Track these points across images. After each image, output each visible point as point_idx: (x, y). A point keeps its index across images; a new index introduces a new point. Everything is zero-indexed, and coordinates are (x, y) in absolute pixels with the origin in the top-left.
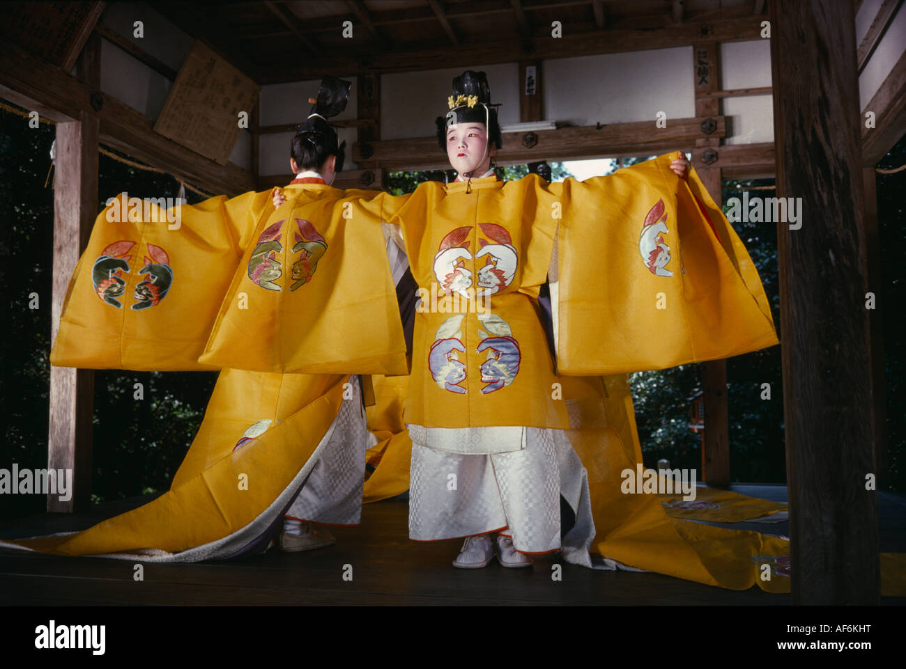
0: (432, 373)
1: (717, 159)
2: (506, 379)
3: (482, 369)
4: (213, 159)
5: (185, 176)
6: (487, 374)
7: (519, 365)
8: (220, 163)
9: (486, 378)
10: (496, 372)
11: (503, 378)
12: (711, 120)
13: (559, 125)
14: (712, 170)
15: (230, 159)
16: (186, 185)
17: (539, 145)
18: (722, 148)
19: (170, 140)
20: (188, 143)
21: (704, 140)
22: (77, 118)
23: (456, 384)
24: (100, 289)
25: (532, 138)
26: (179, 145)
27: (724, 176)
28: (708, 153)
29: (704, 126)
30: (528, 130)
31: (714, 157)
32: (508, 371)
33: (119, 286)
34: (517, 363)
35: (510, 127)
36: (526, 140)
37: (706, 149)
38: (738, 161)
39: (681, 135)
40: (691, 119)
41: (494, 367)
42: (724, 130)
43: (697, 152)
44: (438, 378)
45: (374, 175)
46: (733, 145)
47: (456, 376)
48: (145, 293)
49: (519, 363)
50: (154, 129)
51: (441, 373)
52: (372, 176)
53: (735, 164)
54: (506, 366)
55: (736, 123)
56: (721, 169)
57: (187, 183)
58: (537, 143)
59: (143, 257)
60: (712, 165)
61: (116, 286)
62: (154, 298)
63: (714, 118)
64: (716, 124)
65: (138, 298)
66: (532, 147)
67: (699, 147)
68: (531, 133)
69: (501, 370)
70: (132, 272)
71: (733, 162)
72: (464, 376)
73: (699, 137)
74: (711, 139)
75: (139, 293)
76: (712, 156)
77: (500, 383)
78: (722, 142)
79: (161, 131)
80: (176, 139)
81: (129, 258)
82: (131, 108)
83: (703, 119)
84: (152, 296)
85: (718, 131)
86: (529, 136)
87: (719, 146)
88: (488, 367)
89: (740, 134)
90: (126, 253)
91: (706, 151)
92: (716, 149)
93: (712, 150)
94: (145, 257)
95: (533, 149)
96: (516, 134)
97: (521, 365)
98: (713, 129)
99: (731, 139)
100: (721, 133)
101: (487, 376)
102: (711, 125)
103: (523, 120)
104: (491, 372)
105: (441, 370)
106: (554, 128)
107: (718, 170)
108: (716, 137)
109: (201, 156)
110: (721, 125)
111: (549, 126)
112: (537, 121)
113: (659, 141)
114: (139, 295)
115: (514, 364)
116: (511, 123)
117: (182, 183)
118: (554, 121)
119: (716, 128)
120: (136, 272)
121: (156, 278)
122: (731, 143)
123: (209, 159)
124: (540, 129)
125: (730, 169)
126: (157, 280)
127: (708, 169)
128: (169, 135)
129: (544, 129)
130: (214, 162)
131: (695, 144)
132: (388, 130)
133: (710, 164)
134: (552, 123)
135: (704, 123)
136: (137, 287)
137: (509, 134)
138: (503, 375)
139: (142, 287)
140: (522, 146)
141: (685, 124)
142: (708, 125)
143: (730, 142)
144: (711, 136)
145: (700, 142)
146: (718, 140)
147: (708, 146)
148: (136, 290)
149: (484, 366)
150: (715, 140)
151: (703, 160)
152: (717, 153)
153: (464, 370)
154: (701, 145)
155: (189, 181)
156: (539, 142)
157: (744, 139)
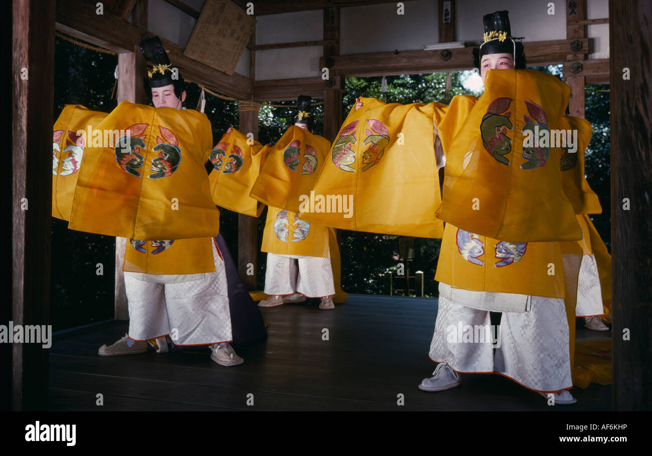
0: (459, 247)
1: (582, 69)
2: (514, 256)
3: (496, 248)
4: (224, 71)
5: (204, 84)
6: (500, 252)
7: (526, 247)
8: (228, 74)
9: (499, 255)
10: (508, 252)
11: (513, 256)
12: (578, 41)
13: (467, 44)
14: (578, 78)
15: (235, 71)
16: (206, 90)
17: (452, 59)
18: (586, 62)
19: (195, 61)
20: (207, 61)
21: (573, 55)
22: (132, 50)
23: (476, 258)
24: (122, 162)
25: (447, 54)
26: (200, 63)
27: (587, 82)
28: (575, 65)
29: (573, 46)
30: (445, 48)
31: (579, 68)
32: (517, 251)
33: (139, 160)
34: (525, 245)
35: (431, 46)
36: (443, 55)
37: (574, 62)
38: (597, 72)
39: (555, 52)
40: (564, 40)
41: (506, 247)
42: (587, 49)
43: (568, 64)
44: (463, 251)
45: (335, 80)
46: (594, 60)
47: (476, 252)
48: (160, 167)
49: (526, 245)
50: (184, 54)
51: (465, 248)
52: (333, 81)
53: (596, 74)
54: (515, 246)
55: (597, 43)
56: (585, 77)
57: (206, 88)
58: (451, 57)
59: (156, 137)
60: (578, 74)
61: (136, 160)
62: (168, 171)
63: (580, 40)
64: (582, 44)
65: (155, 170)
66: (447, 60)
67: (569, 61)
68: (447, 50)
69: (511, 250)
70: (148, 148)
71: (593, 72)
72: (482, 252)
73: (569, 53)
74: (577, 55)
75: (156, 167)
76: (578, 67)
77: (510, 260)
78: (586, 57)
79: (189, 55)
80: (198, 59)
81: (144, 137)
82: (168, 41)
83: (573, 40)
84: (165, 169)
85: (583, 49)
86: (445, 52)
87: (584, 61)
88: (501, 247)
89: (599, 51)
90: (142, 133)
91: (574, 64)
92: (581, 62)
93: (578, 63)
94: (157, 137)
95: (448, 62)
96: (436, 51)
97: (527, 247)
98: (580, 47)
99: (593, 55)
100: (585, 50)
101: (500, 254)
102: (578, 45)
103: (442, 40)
104: (504, 251)
105: (465, 246)
106: (464, 47)
107: (583, 78)
108: (582, 54)
109: (216, 70)
110: (586, 45)
111: (459, 45)
112: (451, 42)
113: (538, 56)
114: (155, 168)
115: (522, 246)
116: (432, 44)
117: (203, 88)
118: (464, 42)
119: (582, 47)
120: (151, 149)
121: (168, 155)
122: (593, 58)
123: (221, 72)
124: (454, 47)
125: (592, 77)
126: (169, 157)
127: (575, 77)
128: (193, 57)
129: (456, 47)
130: (224, 73)
131: (566, 58)
132: (345, 48)
133: (576, 74)
134: (462, 43)
135: (572, 44)
136: (153, 161)
137: (431, 51)
138: (513, 254)
139: (157, 162)
140: (440, 60)
141: (559, 44)
142: (576, 45)
143: (591, 58)
144: (578, 52)
145: (569, 57)
146: (583, 55)
147: (576, 60)
148: (153, 164)
149: (498, 246)
150: (581, 56)
151: (572, 70)
152: (582, 65)
153: (482, 248)
154: (570, 59)
155: (207, 87)
156: (452, 56)
157: (603, 54)
